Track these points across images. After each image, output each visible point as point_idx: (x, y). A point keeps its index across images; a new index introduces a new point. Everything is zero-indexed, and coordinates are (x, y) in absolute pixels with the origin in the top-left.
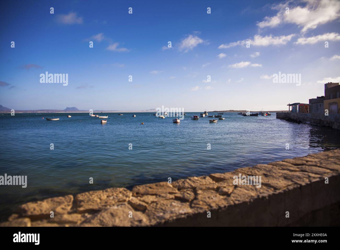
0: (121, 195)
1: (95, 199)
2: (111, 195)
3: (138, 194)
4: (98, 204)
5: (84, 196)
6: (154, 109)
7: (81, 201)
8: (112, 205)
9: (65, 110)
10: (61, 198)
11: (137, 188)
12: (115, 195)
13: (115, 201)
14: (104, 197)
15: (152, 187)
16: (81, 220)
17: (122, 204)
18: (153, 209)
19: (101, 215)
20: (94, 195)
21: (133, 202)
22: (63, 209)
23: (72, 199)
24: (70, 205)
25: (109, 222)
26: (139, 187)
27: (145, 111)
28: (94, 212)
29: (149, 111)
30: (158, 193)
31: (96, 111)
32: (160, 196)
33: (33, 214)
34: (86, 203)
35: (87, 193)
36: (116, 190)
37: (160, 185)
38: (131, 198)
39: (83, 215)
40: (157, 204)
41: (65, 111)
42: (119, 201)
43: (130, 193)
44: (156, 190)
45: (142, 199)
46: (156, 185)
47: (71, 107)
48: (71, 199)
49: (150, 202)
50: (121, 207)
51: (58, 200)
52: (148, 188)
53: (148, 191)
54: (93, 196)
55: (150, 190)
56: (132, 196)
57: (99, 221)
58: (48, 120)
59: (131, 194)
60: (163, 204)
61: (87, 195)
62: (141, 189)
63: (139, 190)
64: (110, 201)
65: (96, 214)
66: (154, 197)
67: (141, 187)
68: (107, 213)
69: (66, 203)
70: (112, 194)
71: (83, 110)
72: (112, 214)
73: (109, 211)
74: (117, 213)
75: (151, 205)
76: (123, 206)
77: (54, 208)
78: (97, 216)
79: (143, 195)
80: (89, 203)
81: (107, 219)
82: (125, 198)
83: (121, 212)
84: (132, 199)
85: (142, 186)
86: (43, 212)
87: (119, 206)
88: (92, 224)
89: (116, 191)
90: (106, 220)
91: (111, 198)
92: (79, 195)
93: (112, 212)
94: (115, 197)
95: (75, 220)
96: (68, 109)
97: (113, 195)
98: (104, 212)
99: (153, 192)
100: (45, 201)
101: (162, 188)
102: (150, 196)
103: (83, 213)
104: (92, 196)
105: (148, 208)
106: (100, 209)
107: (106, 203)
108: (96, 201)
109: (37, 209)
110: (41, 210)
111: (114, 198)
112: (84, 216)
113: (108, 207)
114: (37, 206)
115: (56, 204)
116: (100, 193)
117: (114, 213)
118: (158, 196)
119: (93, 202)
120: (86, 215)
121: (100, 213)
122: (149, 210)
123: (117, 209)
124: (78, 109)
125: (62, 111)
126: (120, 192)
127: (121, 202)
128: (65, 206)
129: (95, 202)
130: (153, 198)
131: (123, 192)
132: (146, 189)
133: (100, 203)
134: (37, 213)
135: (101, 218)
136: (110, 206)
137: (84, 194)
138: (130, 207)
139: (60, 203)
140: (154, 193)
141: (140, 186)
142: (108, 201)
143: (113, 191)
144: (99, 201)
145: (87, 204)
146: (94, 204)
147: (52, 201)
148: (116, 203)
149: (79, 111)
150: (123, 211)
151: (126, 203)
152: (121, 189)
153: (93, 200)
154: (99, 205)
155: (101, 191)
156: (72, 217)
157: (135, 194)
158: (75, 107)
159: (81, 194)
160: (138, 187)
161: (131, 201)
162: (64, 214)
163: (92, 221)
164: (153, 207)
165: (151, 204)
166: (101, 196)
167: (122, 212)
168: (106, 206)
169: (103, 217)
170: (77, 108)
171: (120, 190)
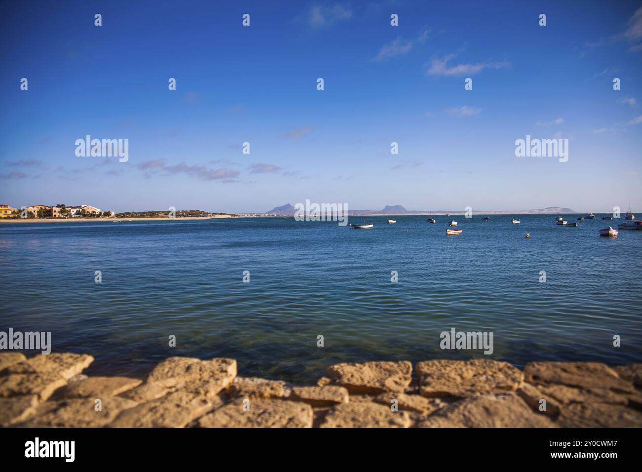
0: (501, 376)
1: (453, 375)
2: (481, 372)
3: (536, 379)
4: (457, 386)
5: (432, 366)
6: (556, 208)
7: (427, 375)
8: (484, 392)
9: (383, 210)
10: (391, 363)
11: (533, 366)
12: (490, 373)
13: (490, 385)
14: (469, 374)
15: (568, 370)
16: (428, 409)
17: (505, 394)
18: (576, 418)
19: (465, 407)
20: (449, 366)
21: (529, 393)
22: (396, 383)
23: (411, 369)
24: (408, 378)
25: (483, 423)
26: (539, 365)
27: (536, 212)
28: (452, 399)
29: (545, 212)
30: (583, 384)
31: (437, 212)
32: (589, 392)
33: (351, 383)
34: (435, 380)
35: (436, 362)
36: (492, 365)
37: (588, 369)
38: (523, 385)
39: (431, 400)
40: (584, 408)
41: (384, 213)
42: (498, 387)
43: (520, 374)
44: (580, 378)
45: (548, 390)
46: (578, 368)
47: (394, 205)
48: (409, 368)
49: (566, 401)
50: (504, 399)
51: (388, 367)
52: (559, 371)
53: (560, 376)
54: (448, 369)
55: (564, 375)
56: (525, 381)
57: (462, 417)
58: (356, 228)
59: (523, 378)
60: (599, 411)
61: (437, 366)
62: (544, 369)
63: (539, 370)
64: (482, 384)
65: (455, 404)
66: (576, 391)
67: (543, 365)
68: (477, 406)
69: (401, 374)
70: (484, 370)
71: (414, 210)
72: (486, 409)
73: (481, 402)
74: (496, 408)
75: (571, 407)
76: (507, 397)
77: (382, 379)
78: (457, 407)
79: (548, 383)
80: (441, 381)
81: (479, 417)
82: (510, 383)
83: (504, 410)
84: (525, 388)
85: (545, 364)
86: (366, 382)
87: (501, 397)
88: (450, 420)
89: (492, 367)
90: (476, 419)
91: (483, 378)
92: (422, 364)
93: (487, 405)
94: (490, 377)
95: (419, 408)
96: (388, 208)
97: (485, 373)
98: (471, 402)
99: (570, 379)
100: (367, 364)
101: (592, 375)
102: (565, 389)
103: (431, 396)
104: (445, 369)
105: (563, 412)
106: (462, 396)
107: (473, 385)
108: (454, 379)
109: (357, 375)
110: (362, 379)
111: (487, 380)
112: (432, 403)
113: (478, 394)
114: (356, 370)
115: (383, 372)
116: (460, 366)
117: (492, 409)
118: (584, 392)
119: (448, 381)
120: (438, 401)
121: (465, 404)
122: (564, 417)
123: (496, 402)
124: (404, 209)
125: (378, 212)
126: (500, 370)
127: (502, 390)
128: (400, 379)
129: (451, 380)
130: (573, 393)
131: (506, 369)
132: (555, 372)
133: (462, 384)
134: (356, 381)
135: (467, 413)
136: (482, 394)
137: (430, 363)
138: (522, 402)
139: (391, 373)
140: (574, 383)
141: (541, 363)
142: (476, 382)
143: (485, 365)
144: (459, 379)
145: (438, 381)
146: (451, 384)
147: (377, 366)
148: (493, 388)
149: (406, 212)
150: (509, 408)
151: (513, 393)
152: (502, 365)
153: (449, 377)
154: (461, 387)
155: (463, 363)
156: (413, 400)
157: (531, 379)
158: (400, 206)
159: (427, 362)
160: (536, 365)
161: (523, 390)
162: (398, 392)
163: (449, 415)
164: (575, 414)
165: (568, 405)
166: (463, 372)
167: (507, 411)
168: (473, 392)
169: (469, 412)
170: (405, 207)
171: (498, 365)
